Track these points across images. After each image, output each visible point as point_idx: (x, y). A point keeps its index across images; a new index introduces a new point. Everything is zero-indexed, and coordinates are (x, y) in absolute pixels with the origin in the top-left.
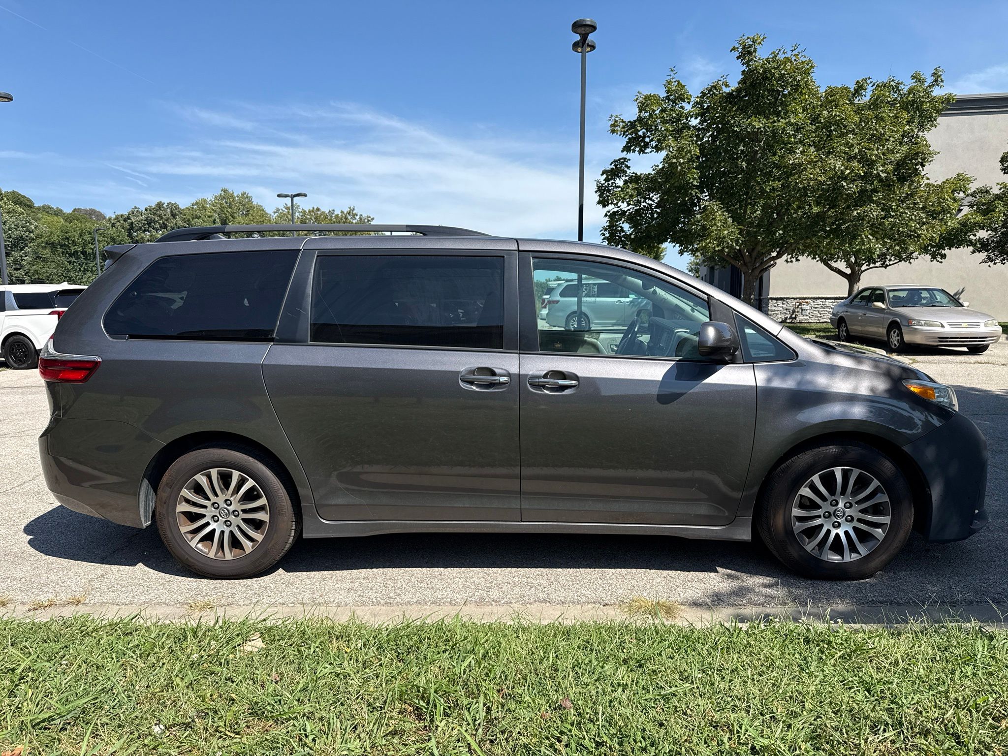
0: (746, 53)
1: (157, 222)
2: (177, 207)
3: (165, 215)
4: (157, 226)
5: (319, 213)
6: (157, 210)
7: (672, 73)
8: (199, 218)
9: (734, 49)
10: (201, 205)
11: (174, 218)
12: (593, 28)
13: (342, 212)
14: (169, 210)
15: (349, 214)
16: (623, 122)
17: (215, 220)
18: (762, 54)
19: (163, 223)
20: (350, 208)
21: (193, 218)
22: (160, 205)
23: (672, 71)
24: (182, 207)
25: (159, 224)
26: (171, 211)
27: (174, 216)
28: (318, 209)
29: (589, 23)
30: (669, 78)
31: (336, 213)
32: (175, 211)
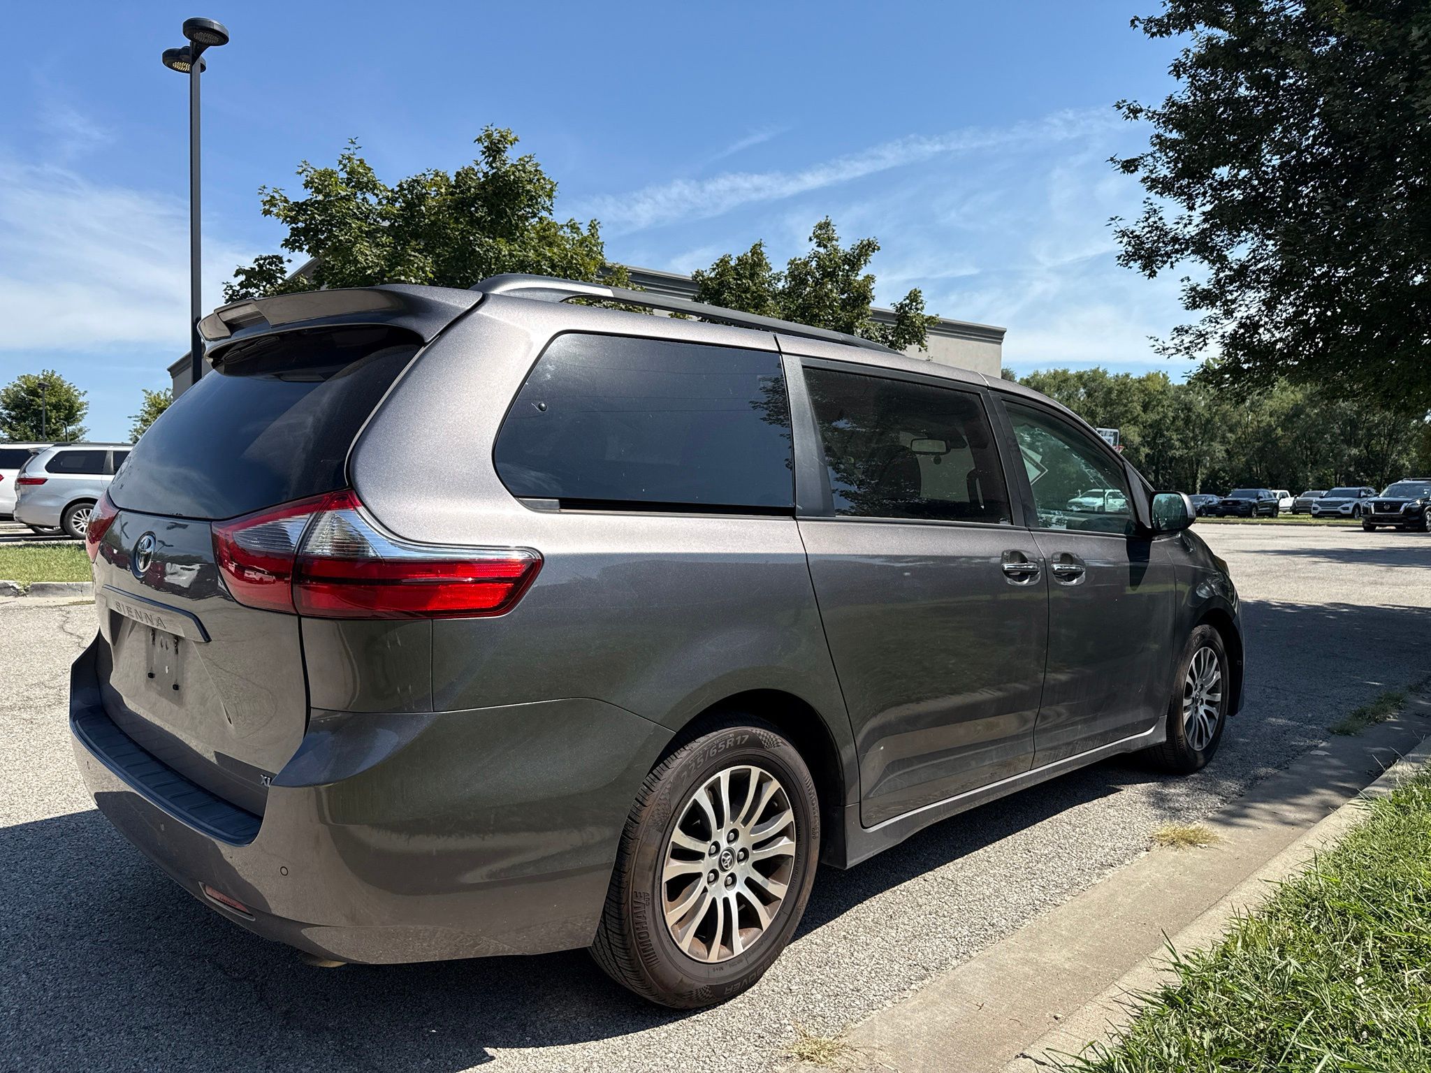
0: (494, 150)
7: (351, 146)
9: (479, 140)
12: (222, 39)
16: (286, 201)
18: (512, 155)
23: (353, 143)
29: (216, 28)
30: (347, 153)
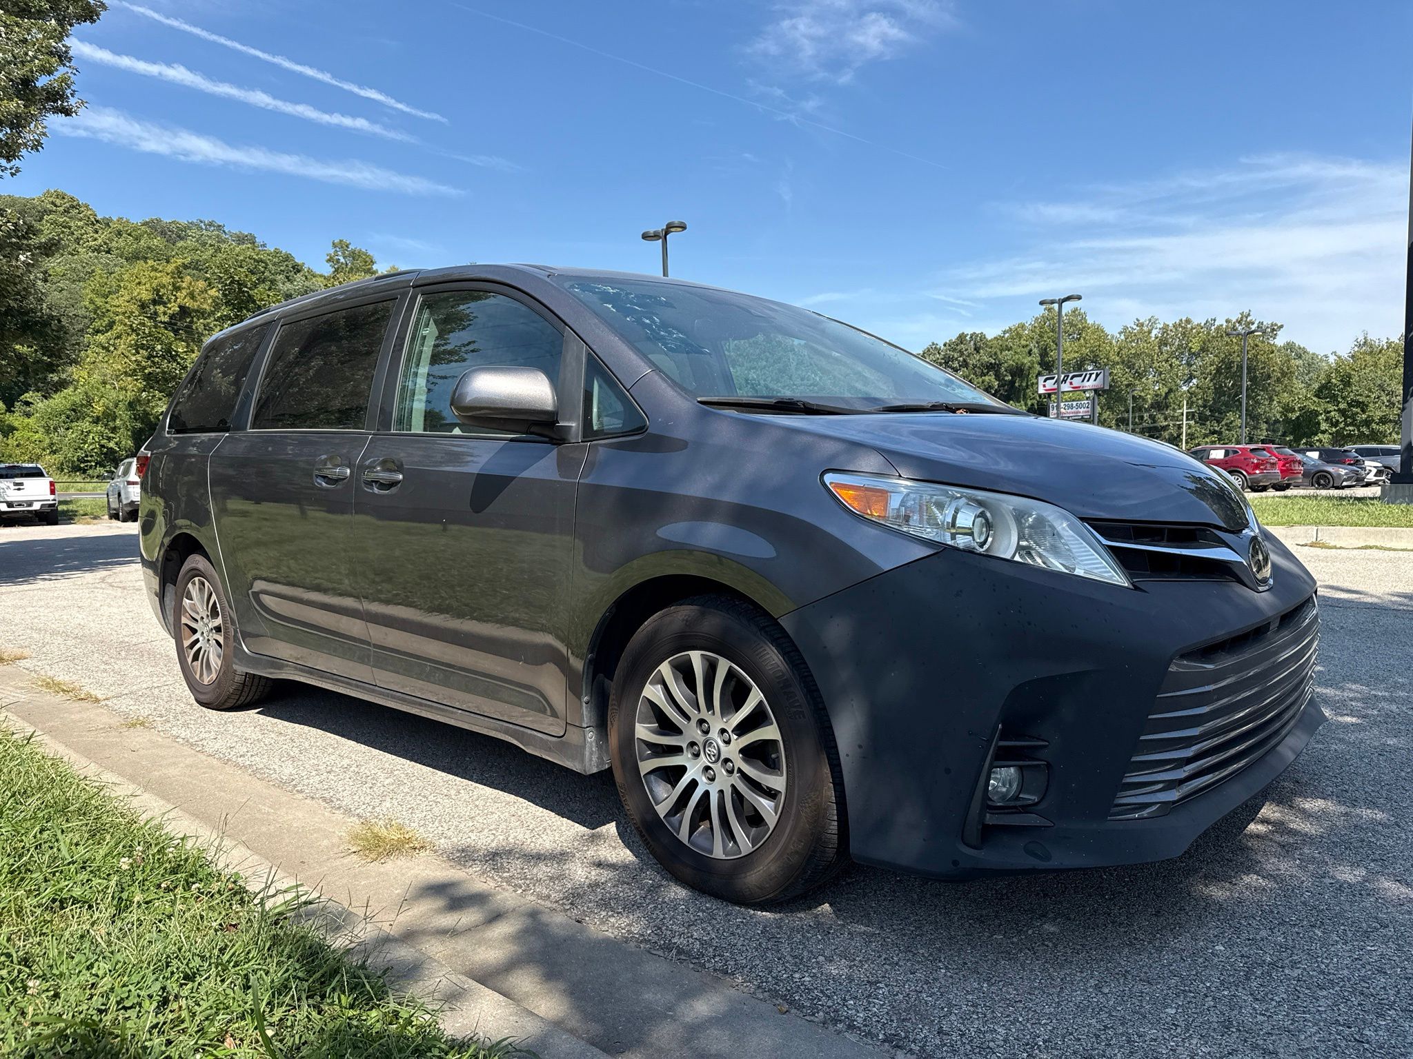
1: (956, 359)
2: (983, 337)
3: (966, 350)
4: (956, 365)
5: (1189, 326)
6: (957, 345)
8: (1009, 349)
10: (1016, 333)
11: (978, 352)
13: (1228, 321)
14: (972, 343)
15: (1239, 322)
17: (1031, 350)
19: (964, 360)
20: (1242, 314)
21: (1001, 351)
22: (962, 338)
24: (989, 337)
25: (959, 362)
26: (975, 344)
27: (977, 349)
28: (1188, 321)
31: (1217, 323)
32: (979, 343)
